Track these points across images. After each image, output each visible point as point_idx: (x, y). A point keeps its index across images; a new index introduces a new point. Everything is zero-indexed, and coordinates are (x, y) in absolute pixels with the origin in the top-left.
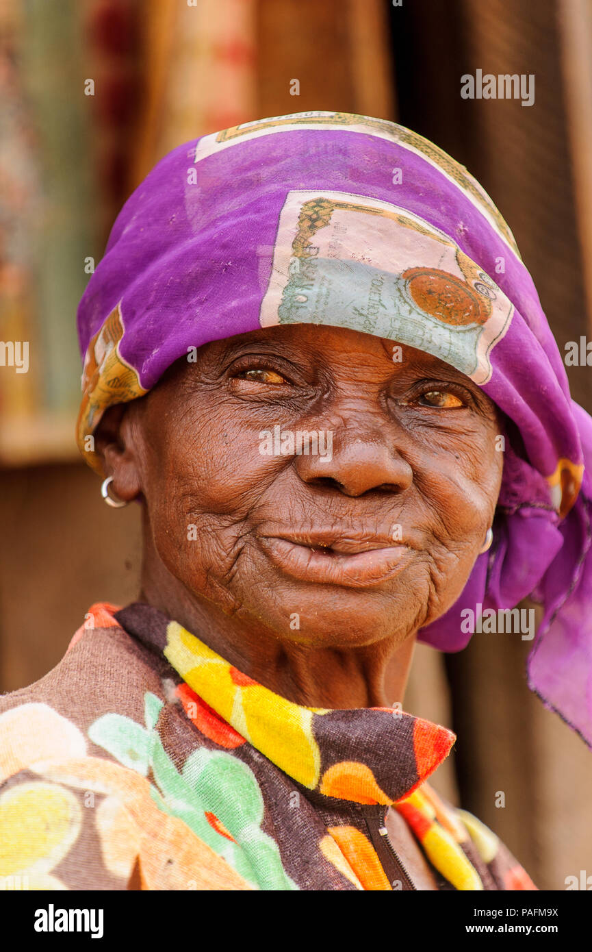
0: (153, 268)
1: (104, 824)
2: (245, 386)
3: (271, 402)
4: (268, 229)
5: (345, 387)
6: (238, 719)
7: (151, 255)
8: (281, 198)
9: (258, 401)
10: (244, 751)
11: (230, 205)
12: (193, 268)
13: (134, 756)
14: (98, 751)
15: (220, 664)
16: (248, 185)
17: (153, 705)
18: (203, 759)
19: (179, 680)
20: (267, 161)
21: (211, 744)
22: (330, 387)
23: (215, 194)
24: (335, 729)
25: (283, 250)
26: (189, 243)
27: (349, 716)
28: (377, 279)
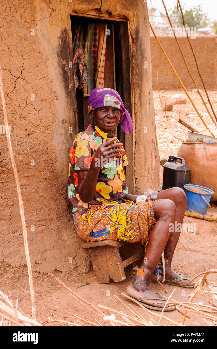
0: (94, 101)
1: (90, 143)
2: (102, 110)
3: (104, 111)
4: (104, 99)
5: (110, 110)
6: (101, 134)
7: (94, 100)
8: (104, 96)
9: (103, 111)
10: (101, 136)
11: (100, 96)
12: (98, 101)
13: (92, 138)
14: (90, 138)
15: (100, 130)
16: (101, 95)
17: (94, 133)
18: (98, 137)
19: (96, 131)
20: (102, 93)
21: (98, 136)
22: (109, 110)
23: (99, 95)
24: (108, 135)
25: (105, 100)
26: (97, 99)
27: (109, 134)
28: (112, 102)
